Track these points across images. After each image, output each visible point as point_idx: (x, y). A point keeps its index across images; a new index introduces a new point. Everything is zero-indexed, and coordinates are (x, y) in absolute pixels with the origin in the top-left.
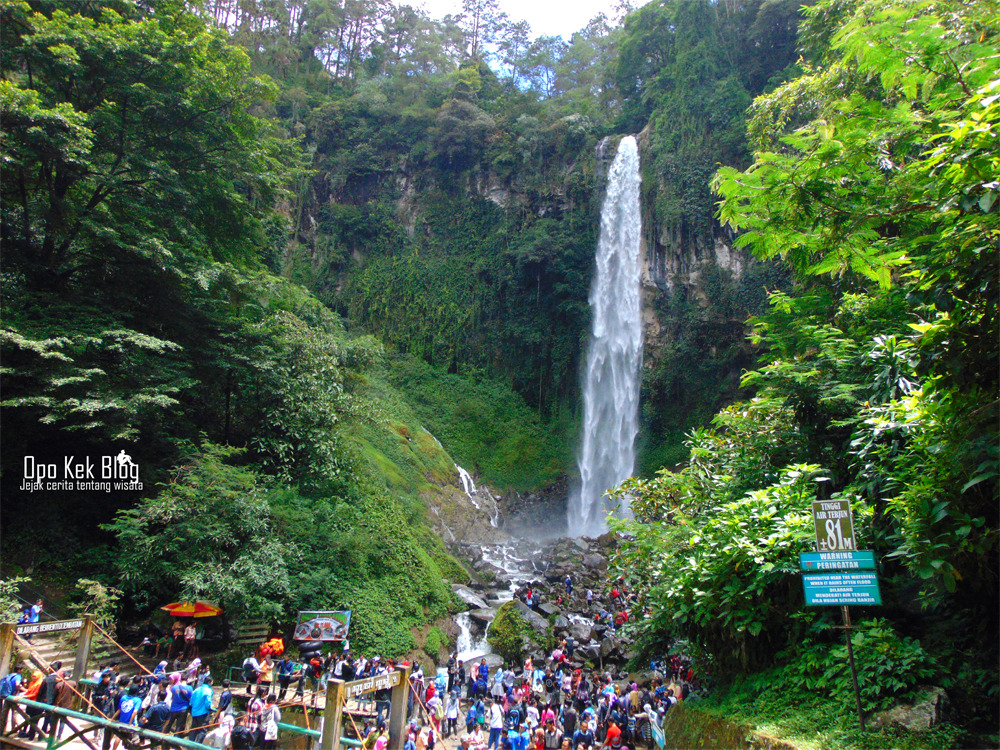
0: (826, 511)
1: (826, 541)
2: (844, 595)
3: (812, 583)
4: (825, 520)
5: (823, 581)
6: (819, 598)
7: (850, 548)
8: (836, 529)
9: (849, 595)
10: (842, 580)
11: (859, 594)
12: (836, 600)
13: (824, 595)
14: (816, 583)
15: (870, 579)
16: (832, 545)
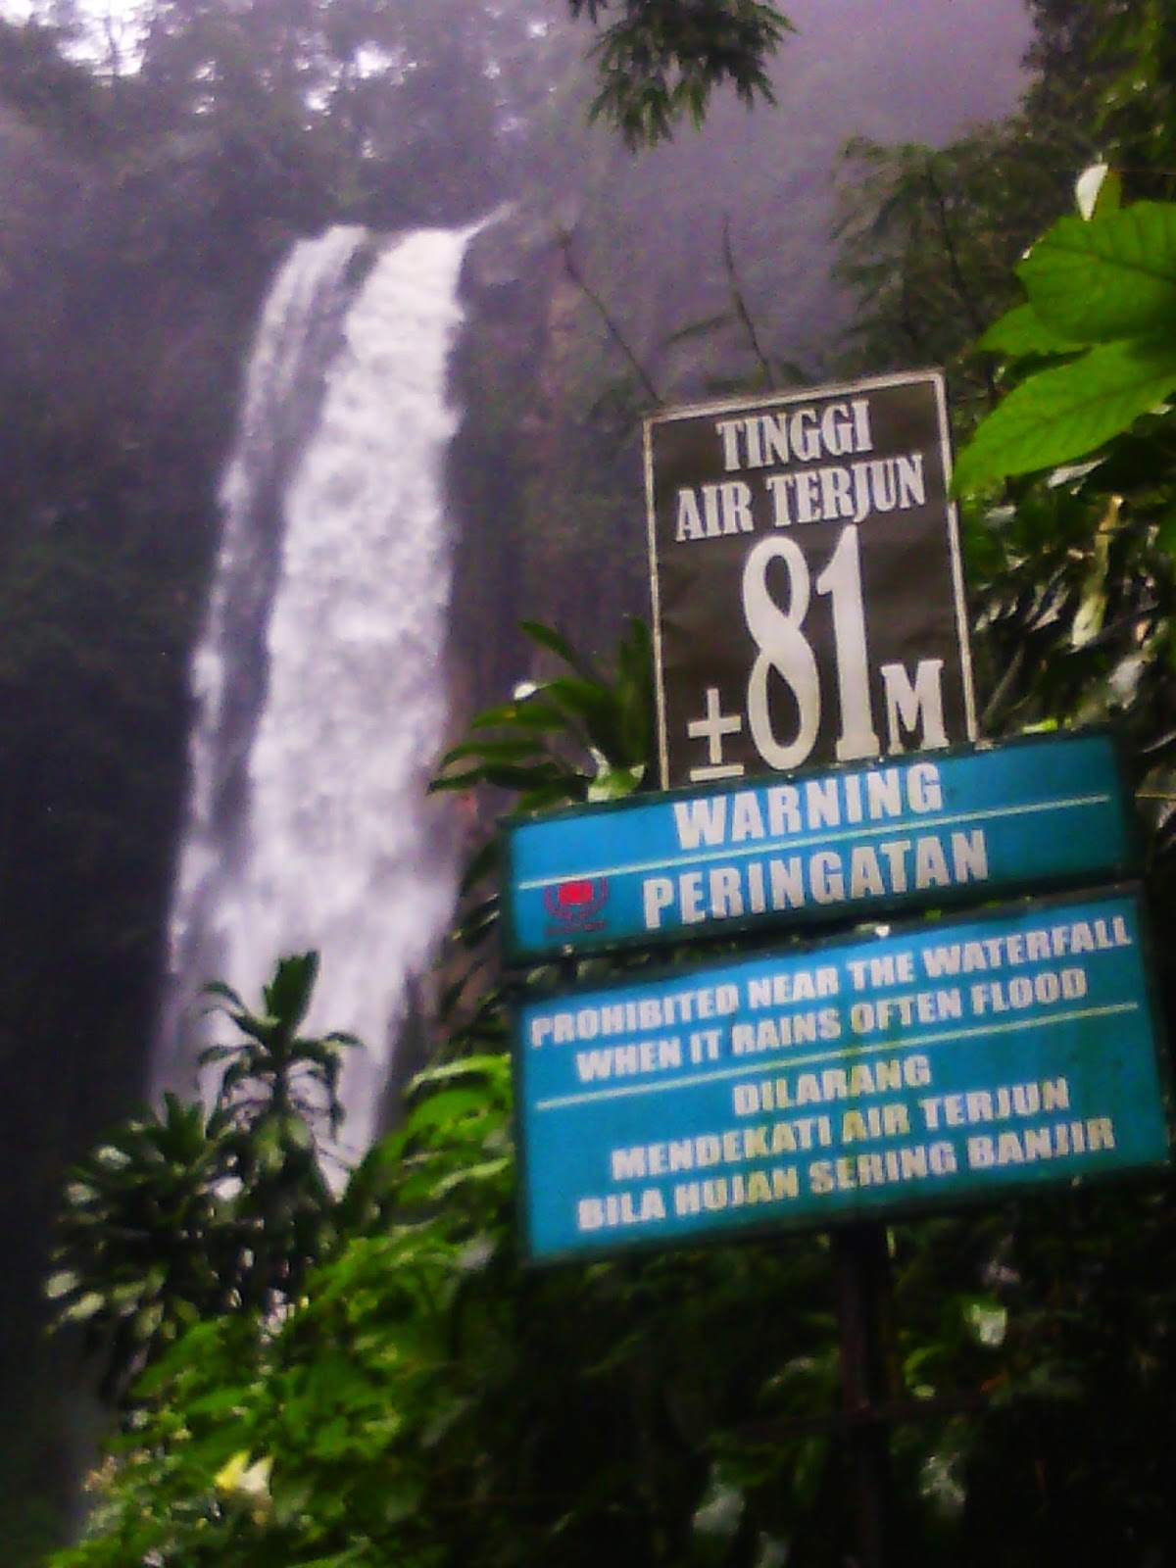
0: (754, 477)
1: (735, 703)
2: (853, 1127)
3: (590, 1066)
4: (742, 542)
5: (681, 1031)
6: (636, 1187)
7: (935, 736)
8: (820, 607)
9: (896, 1118)
10: (844, 1000)
11: (979, 1104)
12: (786, 1183)
13: (681, 1155)
14: (626, 1060)
15: (1090, 961)
16: (785, 727)
